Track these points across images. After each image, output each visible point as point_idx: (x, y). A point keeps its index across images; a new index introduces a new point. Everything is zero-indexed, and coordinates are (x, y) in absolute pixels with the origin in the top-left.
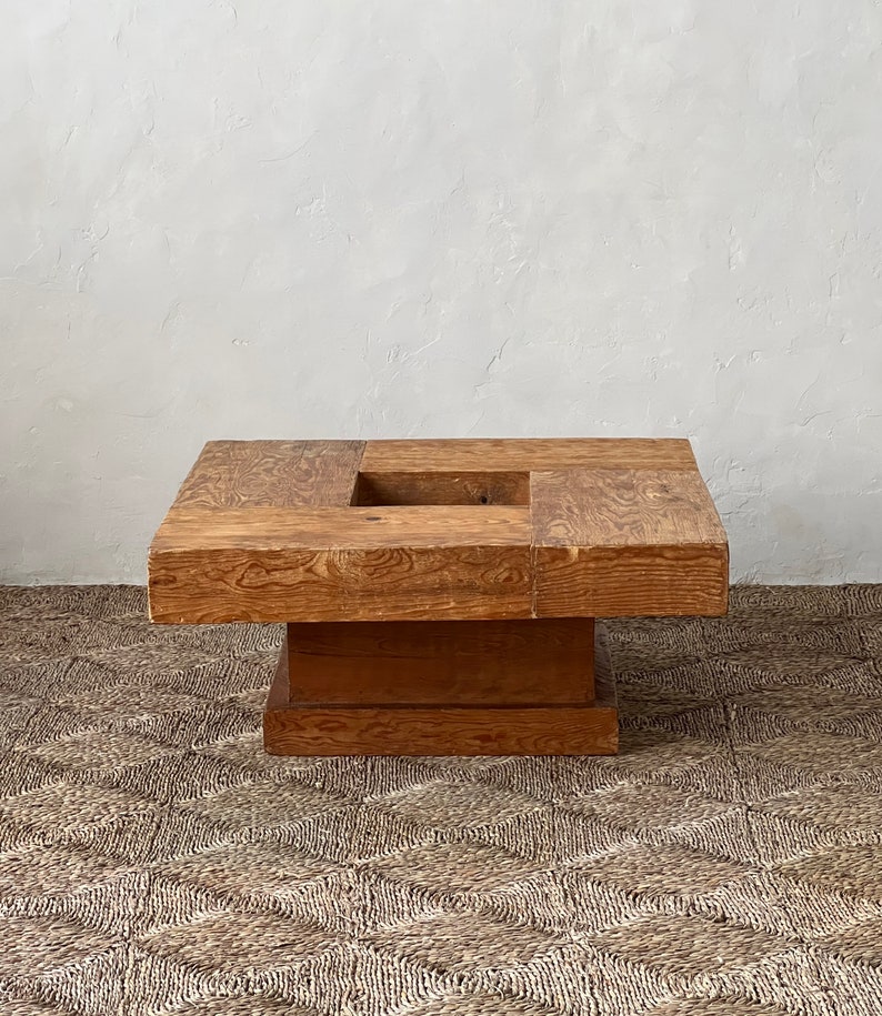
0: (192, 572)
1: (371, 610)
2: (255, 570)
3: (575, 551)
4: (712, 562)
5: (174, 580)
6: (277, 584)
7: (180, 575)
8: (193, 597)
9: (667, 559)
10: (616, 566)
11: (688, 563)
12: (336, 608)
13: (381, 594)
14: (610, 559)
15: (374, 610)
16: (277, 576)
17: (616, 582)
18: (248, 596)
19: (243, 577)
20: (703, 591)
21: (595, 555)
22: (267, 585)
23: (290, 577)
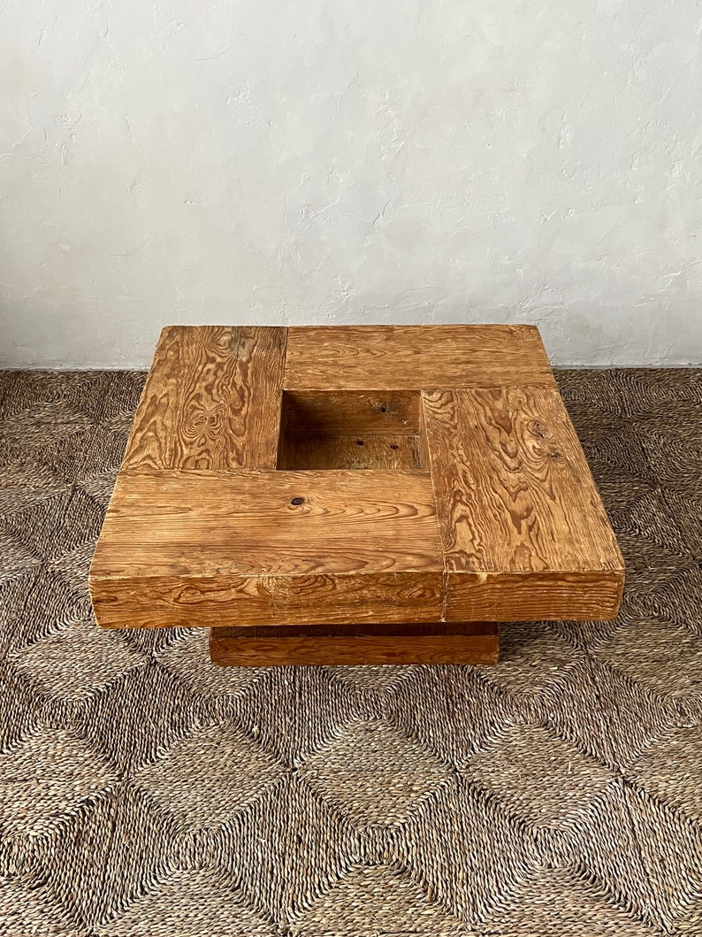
0: (132, 593)
1: (297, 617)
2: (191, 591)
3: (483, 576)
4: (609, 584)
5: (116, 599)
6: (211, 601)
7: (122, 596)
8: (135, 610)
9: (568, 582)
10: (520, 587)
11: (588, 585)
12: (266, 616)
13: (307, 606)
14: (516, 582)
15: (301, 617)
16: (211, 595)
17: (518, 598)
18: (186, 610)
19: (180, 596)
20: (598, 604)
21: (503, 579)
22: (202, 602)
23: (223, 596)
